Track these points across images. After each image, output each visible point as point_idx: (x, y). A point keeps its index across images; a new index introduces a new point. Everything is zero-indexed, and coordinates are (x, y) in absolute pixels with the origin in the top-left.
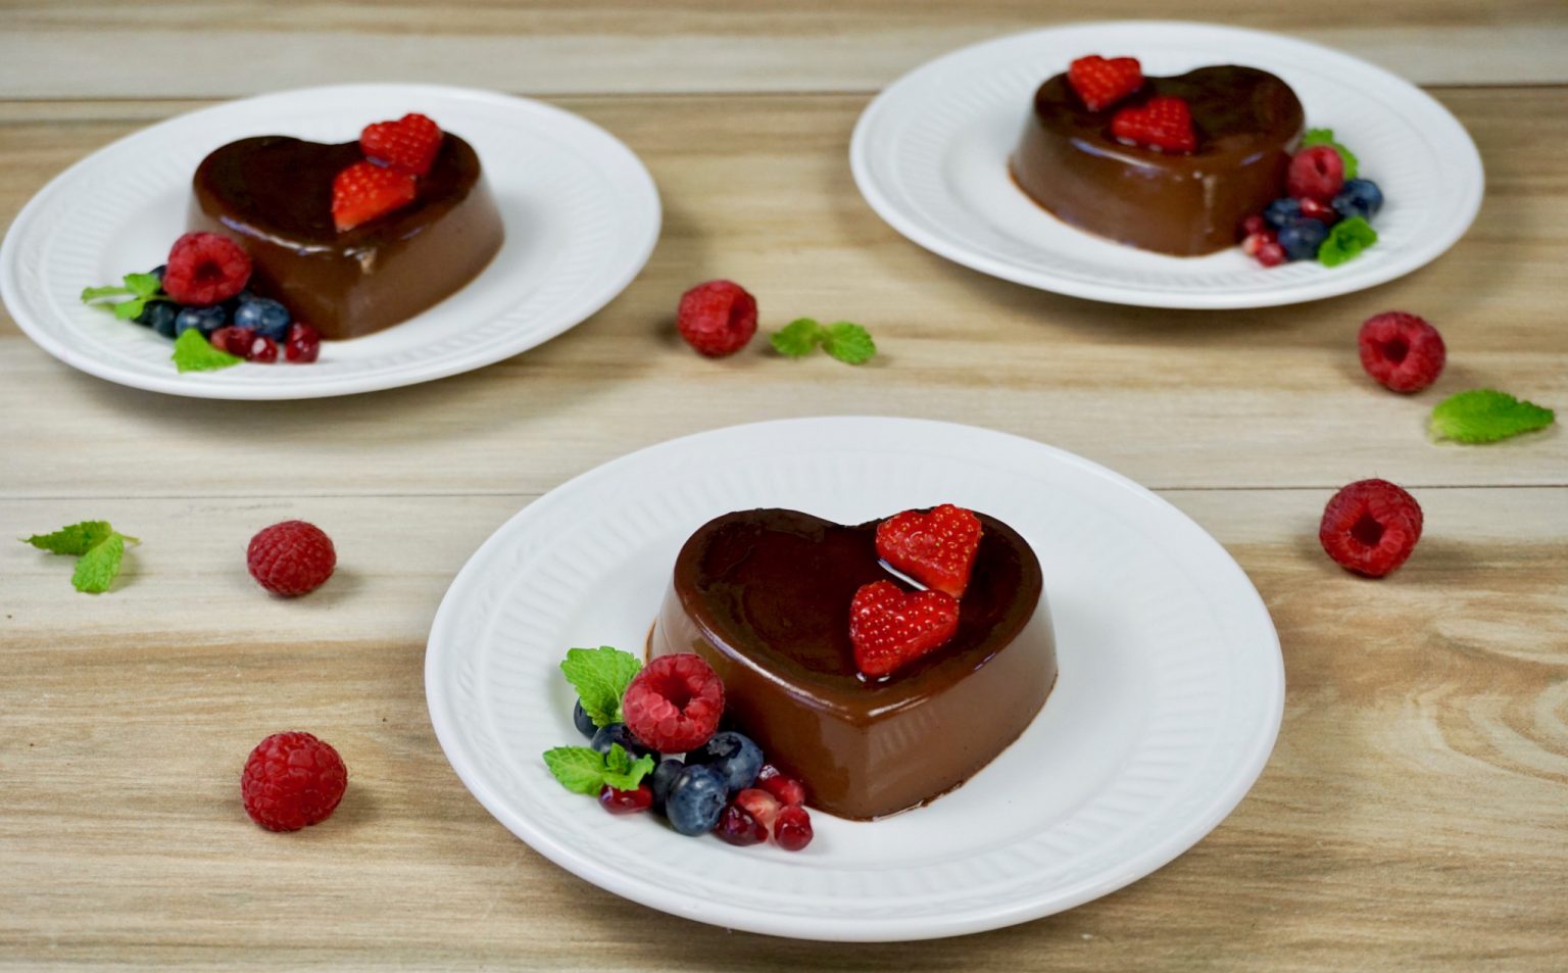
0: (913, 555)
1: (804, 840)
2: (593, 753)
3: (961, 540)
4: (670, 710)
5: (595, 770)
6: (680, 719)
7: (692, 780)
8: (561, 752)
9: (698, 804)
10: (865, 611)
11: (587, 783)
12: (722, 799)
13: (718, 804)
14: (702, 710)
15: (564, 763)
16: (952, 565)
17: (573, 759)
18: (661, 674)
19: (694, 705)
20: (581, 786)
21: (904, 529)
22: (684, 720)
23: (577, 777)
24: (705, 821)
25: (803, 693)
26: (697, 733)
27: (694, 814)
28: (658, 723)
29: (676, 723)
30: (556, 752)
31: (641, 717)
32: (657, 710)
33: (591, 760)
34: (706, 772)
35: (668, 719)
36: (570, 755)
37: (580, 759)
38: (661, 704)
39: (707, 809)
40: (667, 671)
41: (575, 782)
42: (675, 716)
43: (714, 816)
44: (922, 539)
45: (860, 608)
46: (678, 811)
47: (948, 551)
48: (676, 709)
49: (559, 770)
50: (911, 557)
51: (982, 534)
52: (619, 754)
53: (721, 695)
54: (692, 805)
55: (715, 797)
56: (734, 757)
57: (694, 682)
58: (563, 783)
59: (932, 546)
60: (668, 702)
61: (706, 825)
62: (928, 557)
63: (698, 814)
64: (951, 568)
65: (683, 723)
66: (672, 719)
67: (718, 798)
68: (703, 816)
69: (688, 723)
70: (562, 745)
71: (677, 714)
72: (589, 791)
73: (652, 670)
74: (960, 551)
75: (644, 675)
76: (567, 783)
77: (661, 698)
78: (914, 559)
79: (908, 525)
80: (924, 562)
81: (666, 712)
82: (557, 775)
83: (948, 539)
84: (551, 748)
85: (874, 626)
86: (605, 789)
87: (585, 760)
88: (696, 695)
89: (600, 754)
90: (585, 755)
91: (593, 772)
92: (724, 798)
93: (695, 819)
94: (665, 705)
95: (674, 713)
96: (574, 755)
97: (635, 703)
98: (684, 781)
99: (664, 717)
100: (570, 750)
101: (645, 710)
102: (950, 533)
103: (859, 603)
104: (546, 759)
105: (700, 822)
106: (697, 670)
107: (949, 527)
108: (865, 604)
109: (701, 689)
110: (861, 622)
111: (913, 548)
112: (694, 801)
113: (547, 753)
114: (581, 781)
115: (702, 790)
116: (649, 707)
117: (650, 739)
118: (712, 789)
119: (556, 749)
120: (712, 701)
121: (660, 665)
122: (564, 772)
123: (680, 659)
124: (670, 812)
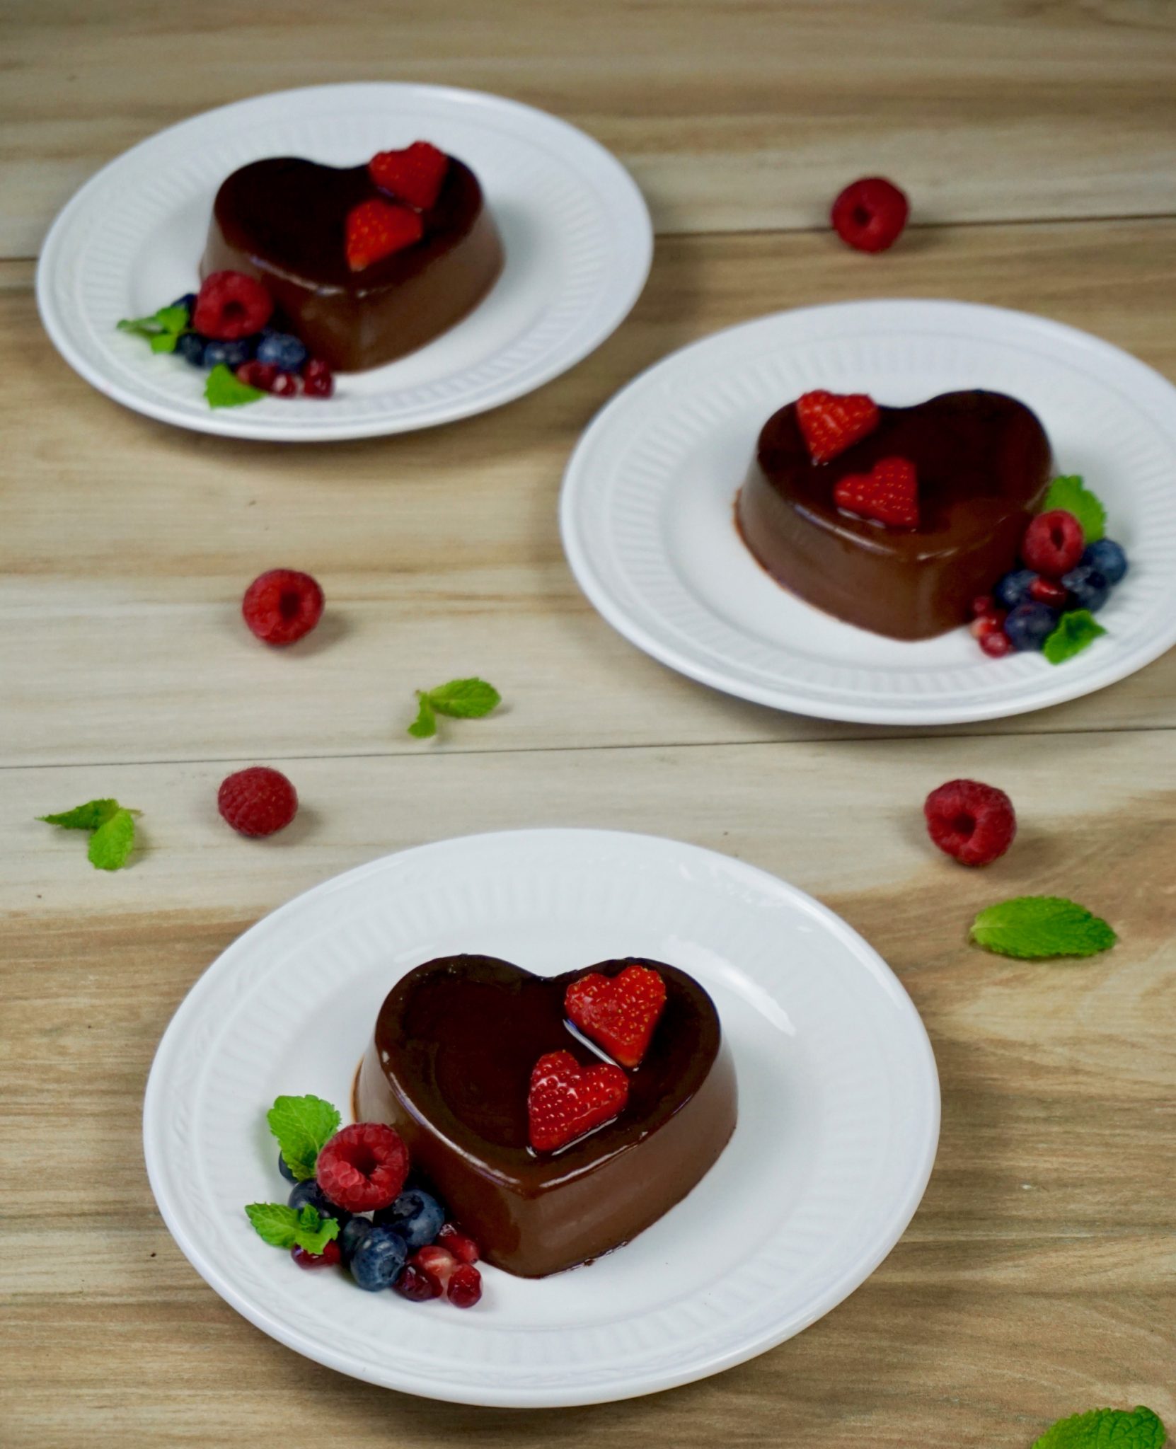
0: (596, 1022)
1: (473, 1299)
2: (287, 1210)
3: (643, 1007)
4: (357, 1178)
5: (291, 1226)
6: (366, 1185)
7: (373, 1245)
8: (262, 1207)
9: (377, 1266)
10: (544, 1081)
11: (283, 1237)
12: (400, 1260)
13: (397, 1264)
14: (386, 1178)
15: (263, 1217)
16: (629, 1036)
17: (271, 1214)
18: (349, 1143)
19: (379, 1172)
20: (277, 1239)
21: (591, 993)
22: (370, 1187)
23: (273, 1231)
24: (384, 1280)
25: (479, 1163)
26: (381, 1198)
27: (374, 1275)
28: (345, 1190)
29: (361, 1190)
30: (256, 1206)
31: (330, 1183)
32: (345, 1177)
33: (287, 1216)
34: (385, 1237)
35: (355, 1187)
36: (268, 1211)
37: (278, 1215)
38: (349, 1172)
39: (387, 1269)
40: (355, 1141)
41: (272, 1236)
42: (360, 1183)
43: (392, 1275)
44: (606, 1005)
45: (539, 1078)
46: (360, 1271)
47: (629, 1019)
48: (363, 1177)
49: (259, 1222)
50: (593, 1024)
51: (665, 998)
52: (312, 1214)
53: (405, 1162)
54: (373, 1267)
55: (394, 1258)
56: (416, 1218)
57: (380, 1152)
58: (261, 1235)
59: (614, 1014)
60: (356, 1170)
61: (386, 1283)
62: (609, 1026)
63: (377, 1274)
64: (628, 1039)
65: (368, 1190)
66: (358, 1186)
67: (397, 1260)
68: (383, 1275)
69: (373, 1188)
70: (261, 1202)
71: (363, 1181)
72: (284, 1244)
73: (342, 1140)
74: (639, 1019)
75: (334, 1144)
76: (266, 1236)
77: (349, 1165)
78: (596, 1026)
79: (595, 988)
80: (605, 1030)
81: (353, 1179)
82: (257, 1228)
83: (631, 1005)
84: (251, 1203)
85: (548, 1100)
86: (297, 1247)
87: (282, 1216)
88: (382, 1163)
89: (295, 1211)
90: (282, 1212)
91: (288, 1227)
92: (402, 1259)
93: (375, 1279)
94: (353, 1172)
95: (360, 1180)
96: (272, 1211)
97: (325, 1170)
98: (368, 1244)
99: (351, 1184)
100: (268, 1206)
101: (334, 1177)
102: (634, 999)
103: (539, 1073)
104: (248, 1213)
105: (380, 1281)
106: (383, 1139)
107: (632, 993)
108: (543, 1075)
109: (386, 1158)
110: (538, 1093)
111: (596, 1014)
112: (374, 1264)
113: (248, 1207)
114: (278, 1234)
115: (381, 1254)
116: (338, 1174)
117: (338, 1202)
118: (391, 1253)
119: (257, 1204)
120: (396, 1169)
121: (350, 1134)
122: (263, 1225)
123: (368, 1129)
124: (354, 1269)
